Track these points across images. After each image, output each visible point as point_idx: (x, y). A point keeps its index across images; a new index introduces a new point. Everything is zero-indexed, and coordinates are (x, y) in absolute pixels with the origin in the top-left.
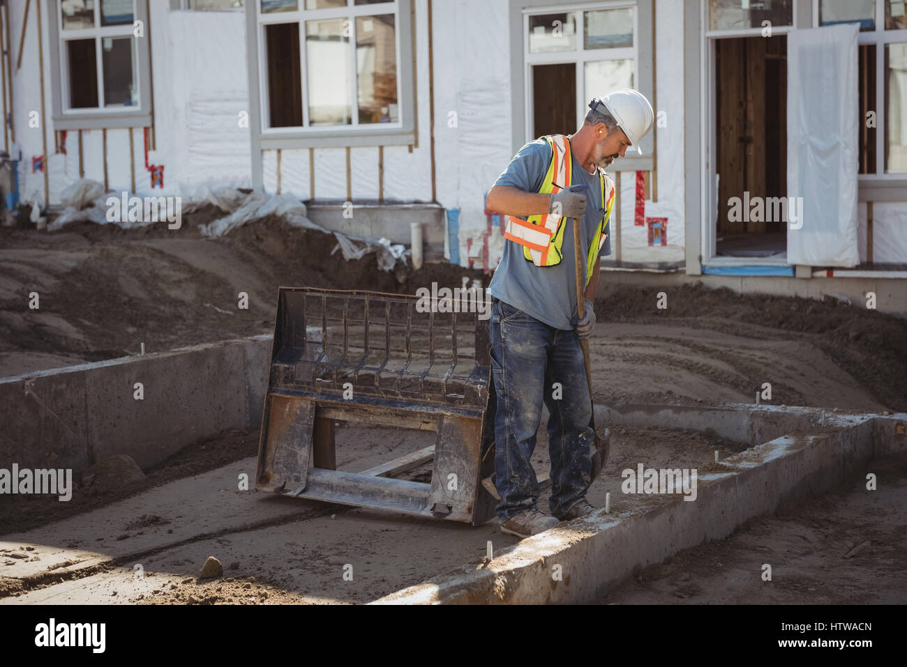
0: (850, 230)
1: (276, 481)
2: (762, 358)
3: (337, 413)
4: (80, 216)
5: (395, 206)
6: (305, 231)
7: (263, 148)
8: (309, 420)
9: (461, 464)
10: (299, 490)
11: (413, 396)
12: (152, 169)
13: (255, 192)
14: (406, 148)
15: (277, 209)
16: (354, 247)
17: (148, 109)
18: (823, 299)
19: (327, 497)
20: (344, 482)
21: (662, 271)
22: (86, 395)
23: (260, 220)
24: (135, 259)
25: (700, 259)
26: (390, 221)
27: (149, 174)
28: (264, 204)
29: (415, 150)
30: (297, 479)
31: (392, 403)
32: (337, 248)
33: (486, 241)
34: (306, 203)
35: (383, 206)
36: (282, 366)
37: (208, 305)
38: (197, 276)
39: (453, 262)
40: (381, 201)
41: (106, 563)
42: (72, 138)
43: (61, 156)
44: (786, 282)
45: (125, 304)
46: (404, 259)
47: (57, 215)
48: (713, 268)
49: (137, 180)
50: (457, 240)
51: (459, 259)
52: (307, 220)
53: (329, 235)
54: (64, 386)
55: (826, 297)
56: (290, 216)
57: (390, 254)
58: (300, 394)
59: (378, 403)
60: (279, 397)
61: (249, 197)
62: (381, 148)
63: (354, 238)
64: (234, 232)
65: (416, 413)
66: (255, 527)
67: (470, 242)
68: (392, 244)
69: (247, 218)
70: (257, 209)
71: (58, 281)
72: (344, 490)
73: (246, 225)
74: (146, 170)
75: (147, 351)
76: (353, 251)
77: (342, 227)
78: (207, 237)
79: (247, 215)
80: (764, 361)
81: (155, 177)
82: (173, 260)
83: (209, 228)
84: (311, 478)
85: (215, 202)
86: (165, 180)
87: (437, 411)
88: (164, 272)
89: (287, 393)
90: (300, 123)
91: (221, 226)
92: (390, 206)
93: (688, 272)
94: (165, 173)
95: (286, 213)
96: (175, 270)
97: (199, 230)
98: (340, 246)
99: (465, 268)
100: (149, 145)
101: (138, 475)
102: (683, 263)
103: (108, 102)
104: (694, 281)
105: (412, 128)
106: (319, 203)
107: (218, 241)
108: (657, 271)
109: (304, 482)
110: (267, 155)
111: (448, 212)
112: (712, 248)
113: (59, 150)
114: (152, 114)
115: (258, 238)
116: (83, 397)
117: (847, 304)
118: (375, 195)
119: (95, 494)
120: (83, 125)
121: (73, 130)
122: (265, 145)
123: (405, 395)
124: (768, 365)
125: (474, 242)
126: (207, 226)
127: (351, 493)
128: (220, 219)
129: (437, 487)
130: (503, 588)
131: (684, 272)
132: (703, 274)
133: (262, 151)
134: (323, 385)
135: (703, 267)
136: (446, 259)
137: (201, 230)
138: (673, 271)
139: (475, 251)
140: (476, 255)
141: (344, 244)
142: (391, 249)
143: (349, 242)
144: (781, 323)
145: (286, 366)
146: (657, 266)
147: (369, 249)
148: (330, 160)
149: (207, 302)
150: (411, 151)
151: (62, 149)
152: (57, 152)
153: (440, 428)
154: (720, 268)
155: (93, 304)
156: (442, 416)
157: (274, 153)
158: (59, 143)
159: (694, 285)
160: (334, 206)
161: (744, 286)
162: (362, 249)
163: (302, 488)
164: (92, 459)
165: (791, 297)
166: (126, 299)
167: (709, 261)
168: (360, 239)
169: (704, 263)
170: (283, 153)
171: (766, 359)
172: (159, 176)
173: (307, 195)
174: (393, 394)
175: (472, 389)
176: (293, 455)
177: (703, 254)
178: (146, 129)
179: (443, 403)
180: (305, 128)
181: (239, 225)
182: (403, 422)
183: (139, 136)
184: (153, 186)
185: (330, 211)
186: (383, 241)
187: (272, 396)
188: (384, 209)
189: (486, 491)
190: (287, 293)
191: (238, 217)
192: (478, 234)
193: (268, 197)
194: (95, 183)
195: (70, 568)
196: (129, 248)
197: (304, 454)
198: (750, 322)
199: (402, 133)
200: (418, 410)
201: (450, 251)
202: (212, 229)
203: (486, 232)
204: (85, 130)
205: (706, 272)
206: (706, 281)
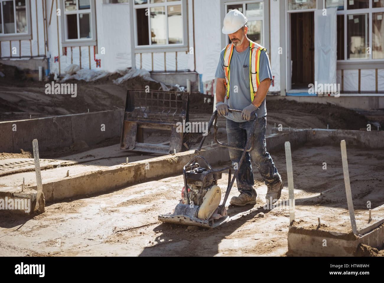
0: (334, 79)
1: (126, 146)
2: (297, 121)
3: (144, 126)
4: (71, 77)
5: (181, 73)
6: (149, 82)
7: (135, 52)
8: (136, 128)
9: (178, 139)
10: (132, 149)
11: (165, 120)
12: (97, 61)
13: (132, 68)
14: (185, 52)
15: (140, 74)
16: (166, 87)
17: (95, 39)
18: (326, 104)
19: (141, 150)
20: (145, 146)
21: (273, 95)
22: (71, 123)
23: (134, 78)
24: (90, 91)
25: (285, 90)
26: (179, 78)
27: (96, 62)
28: (135, 72)
29: (188, 53)
30: (132, 145)
31: (159, 122)
32: (161, 88)
33: (212, 85)
34: (150, 72)
35: (177, 73)
36: (128, 113)
37: (115, 106)
38: (111, 96)
39: (201, 92)
40: (176, 71)
41: (76, 163)
42: (69, 50)
43: (65, 56)
44: (314, 98)
45: (86, 105)
46: (184, 92)
47: (63, 77)
48: (289, 93)
49: (91, 64)
50: (203, 85)
51: (203, 92)
52: (150, 78)
53: (158, 83)
54: (65, 120)
55: (327, 103)
56: (144, 77)
57: (179, 90)
58: (133, 121)
59: (155, 122)
60: (127, 122)
61: (130, 70)
62: (176, 52)
63: (167, 84)
64: (125, 82)
65: (166, 125)
66: (119, 157)
67: (207, 85)
68: (180, 87)
69: (129, 77)
70: (133, 74)
71: (63, 97)
72: (145, 148)
73: (129, 80)
74: (95, 61)
75: (90, 112)
76: (166, 89)
77: (163, 81)
78: (115, 84)
79: (129, 76)
80: (297, 122)
81: (98, 64)
82: (103, 91)
83: (116, 81)
84: (136, 145)
85: (118, 72)
86: (101, 65)
87: (171, 124)
88: (99, 95)
89: (129, 120)
90: (148, 44)
91: (120, 80)
92: (179, 73)
93: (281, 95)
94: (101, 62)
95: (143, 76)
96: (103, 95)
97: (112, 82)
98: (162, 87)
99: (205, 95)
100: (96, 52)
101: (86, 146)
102: (280, 92)
103: (81, 37)
104: (283, 98)
105: (187, 45)
106: (155, 72)
107: (119, 85)
108: (271, 95)
109: (134, 146)
110: (137, 55)
111: (200, 75)
112: (290, 86)
113: (64, 54)
114: (97, 41)
115: (133, 84)
116: (70, 124)
117: (334, 105)
118: (174, 69)
119: (74, 151)
120: (72, 45)
121: (69, 47)
122: (136, 52)
123: (163, 120)
124: (298, 123)
125: (208, 85)
126: (115, 80)
127: (147, 149)
128: (120, 78)
129: (171, 146)
130: (177, 160)
131: (280, 95)
132: (286, 95)
133: (135, 54)
134: (139, 118)
135: (286, 93)
136: (199, 92)
137: (113, 81)
138: (276, 95)
139: (208, 89)
140: (209, 90)
141: (163, 86)
142: (180, 88)
143: (165, 86)
144: (311, 112)
145: (129, 112)
146: (271, 93)
147: (172, 88)
148: (159, 57)
149: (114, 105)
150: (187, 53)
151: (65, 53)
152: (63, 55)
153: (172, 129)
154: (292, 93)
155: (75, 105)
156: (173, 125)
157: (139, 55)
158: (64, 52)
159: (283, 99)
160: (160, 73)
161: (300, 100)
162: (169, 88)
163: (133, 148)
164: (73, 142)
165: (316, 103)
166: (86, 104)
167: (288, 91)
168: (169, 85)
169: (287, 92)
170: (143, 54)
171: (298, 121)
172: (99, 63)
173: (151, 69)
174: (159, 120)
175: (181, 117)
176: (131, 138)
177: (286, 89)
178: (94, 46)
179: (173, 122)
180: (151, 45)
181: (127, 80)
182: (162, 128)
183: (92, 49)
184: (97, 67)
185: (159, 75)
186: (177, 85)
187: (125, 122)
188: (178, 74)
189: (185, 147)
190: (129, 91)
191: (126, 77)
192: (210, 83)
193: (137, 70)
194: (77, 65)
195: (66, 164)
196: (88, 87)
197: (134, 138)
198: (300, 111)
199: (184, 47)
200: (166, 124)
201: (200, 89)
202: (117, 81)
203: (212, 82)
204: (73, 47)
205: (287, 95)
206: (287, 98)
